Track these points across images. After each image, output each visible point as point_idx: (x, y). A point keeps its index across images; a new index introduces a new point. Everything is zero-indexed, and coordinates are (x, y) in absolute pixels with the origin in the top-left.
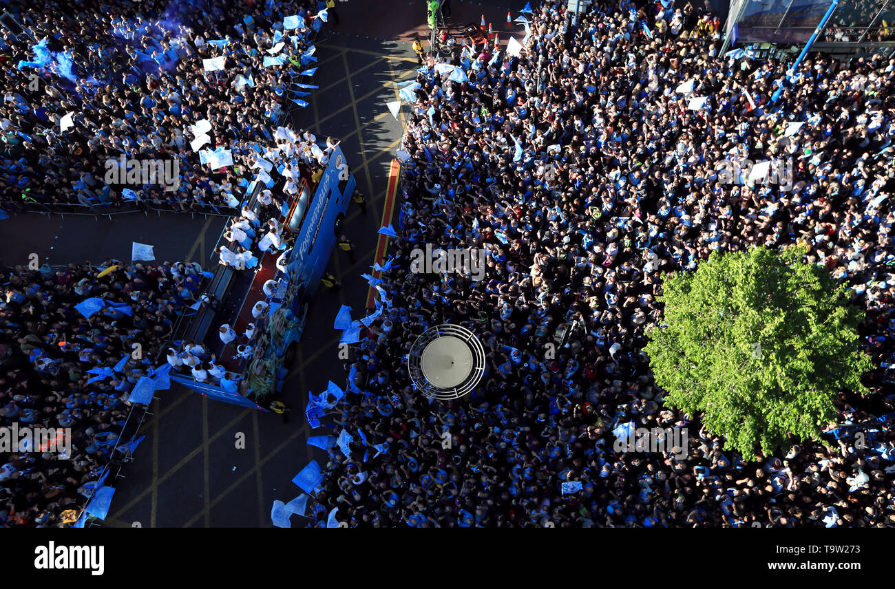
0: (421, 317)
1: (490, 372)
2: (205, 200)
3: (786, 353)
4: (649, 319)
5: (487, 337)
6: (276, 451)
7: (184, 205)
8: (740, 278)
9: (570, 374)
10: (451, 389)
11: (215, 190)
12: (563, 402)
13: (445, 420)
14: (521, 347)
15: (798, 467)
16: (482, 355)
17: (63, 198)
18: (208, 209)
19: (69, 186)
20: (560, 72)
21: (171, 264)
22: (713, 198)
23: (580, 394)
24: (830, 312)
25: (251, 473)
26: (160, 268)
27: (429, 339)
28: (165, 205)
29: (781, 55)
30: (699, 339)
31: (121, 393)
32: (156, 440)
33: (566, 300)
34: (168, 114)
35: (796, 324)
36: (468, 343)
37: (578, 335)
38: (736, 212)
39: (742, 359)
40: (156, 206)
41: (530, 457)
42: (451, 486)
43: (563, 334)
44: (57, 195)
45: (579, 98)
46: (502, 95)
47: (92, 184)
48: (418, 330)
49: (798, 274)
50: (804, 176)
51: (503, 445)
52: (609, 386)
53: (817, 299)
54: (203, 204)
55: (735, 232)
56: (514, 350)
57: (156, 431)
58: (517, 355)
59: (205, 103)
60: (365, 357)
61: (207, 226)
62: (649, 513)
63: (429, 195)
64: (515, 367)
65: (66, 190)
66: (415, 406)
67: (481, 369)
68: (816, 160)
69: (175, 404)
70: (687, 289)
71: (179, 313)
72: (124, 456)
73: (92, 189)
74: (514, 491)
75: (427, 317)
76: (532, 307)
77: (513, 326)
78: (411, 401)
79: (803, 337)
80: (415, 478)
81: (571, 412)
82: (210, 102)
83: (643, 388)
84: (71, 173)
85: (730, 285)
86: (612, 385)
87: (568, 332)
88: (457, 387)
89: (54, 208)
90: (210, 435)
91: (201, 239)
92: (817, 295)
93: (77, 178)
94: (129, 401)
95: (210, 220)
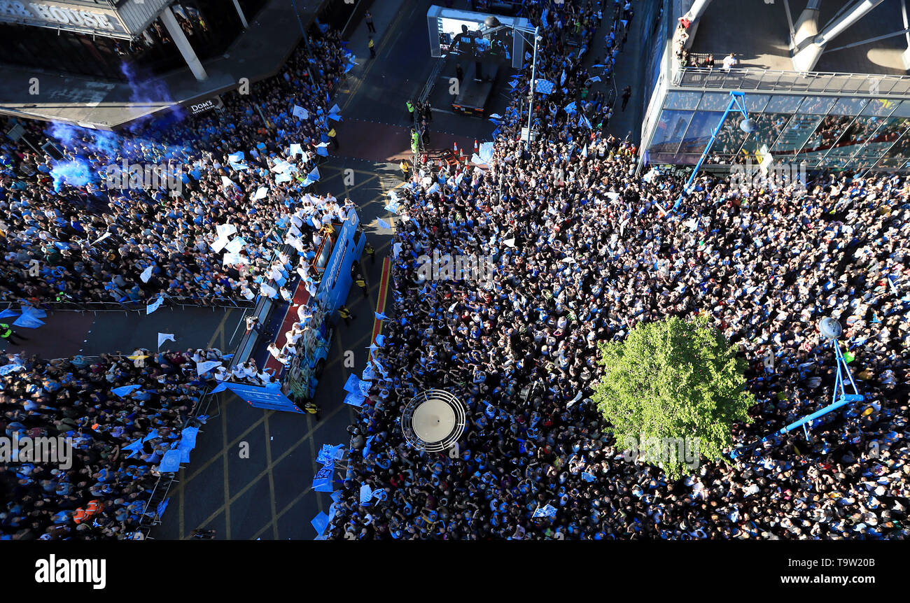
0: (411, 385)
1: (471, 427)
2: (224, 295)
3: (696, 397)
4: (593, 377)
5: (467, 399)
6: (290, 506)
7: (206, 300)
8: (659, 343)
9: (534, 424)
10: (438, 443)
11: (233, 286)
12: (529, 446)
13: (433, 469)
14: (494, 403)
15: (707, 481)
16: (463, 414)
17: (96, 298)
18: (227, 303)
19: (101, 287)
20: (518, 185)
21: (194, 351)
22: (635, 282)
23: (542, 439)
24: (726, 363)
25: (268, 526)
26: (184, 355)
27: (419, 402)
28: (189, 301)
29: (680, 173)
30: (631, 392)
31: (150, 464)
32: (182, 504)
33: (529, 364)
34: (192, 224)
35: (701, 375)
36: (450, 404)
37: (539, 392)
38: (654, 290)
39: (665, 405)
40: (181, 302)
41: (504, 494)
42: (440, 525)
43: (527, 393)
44: (90, 295)
45: (532, 205)
46: (472, 203)
47: (123, 284)
48: (410, 394)
49: (701, 336)
50: (702, 262)
51: (483, 486)
52: (563, 431)
53: (715, 354)
54: (223, 299)
55: (654, 305)
56: (490, 406)
57: (181, 496)
58: (491, 410)
59: (225, 214)
60: (365, 420)
61: (226, 316)
62: (599, 530)
63: (417, 286)
64: (490, 420)
65: (98, 291)
66: (410, 458)
67: (462, 425)
68: (708, 250)
69: (199, 471)
70: (620, 354)
71: (201, 392)
72: (152, 520)
73: (123, 289)
74: (494, 522)
75: (417, 384)
76: (501, 370)
77: (486, 388)
78: (405, 455)
79: (707, 382)
80: (410, 519)
81: (536, 454)
82: (229, 213)
83: (592, 431)
84: (102, 275)
85: (653, 349)
86: (567, 429)
87: (531, 390)
88: (443, 441)
89: (87, 307)
90: (231, 497)
91: (221, 328)
92: (715, 351)
93: (109, 280)
94: (157, 472)
95: (229, 311)
